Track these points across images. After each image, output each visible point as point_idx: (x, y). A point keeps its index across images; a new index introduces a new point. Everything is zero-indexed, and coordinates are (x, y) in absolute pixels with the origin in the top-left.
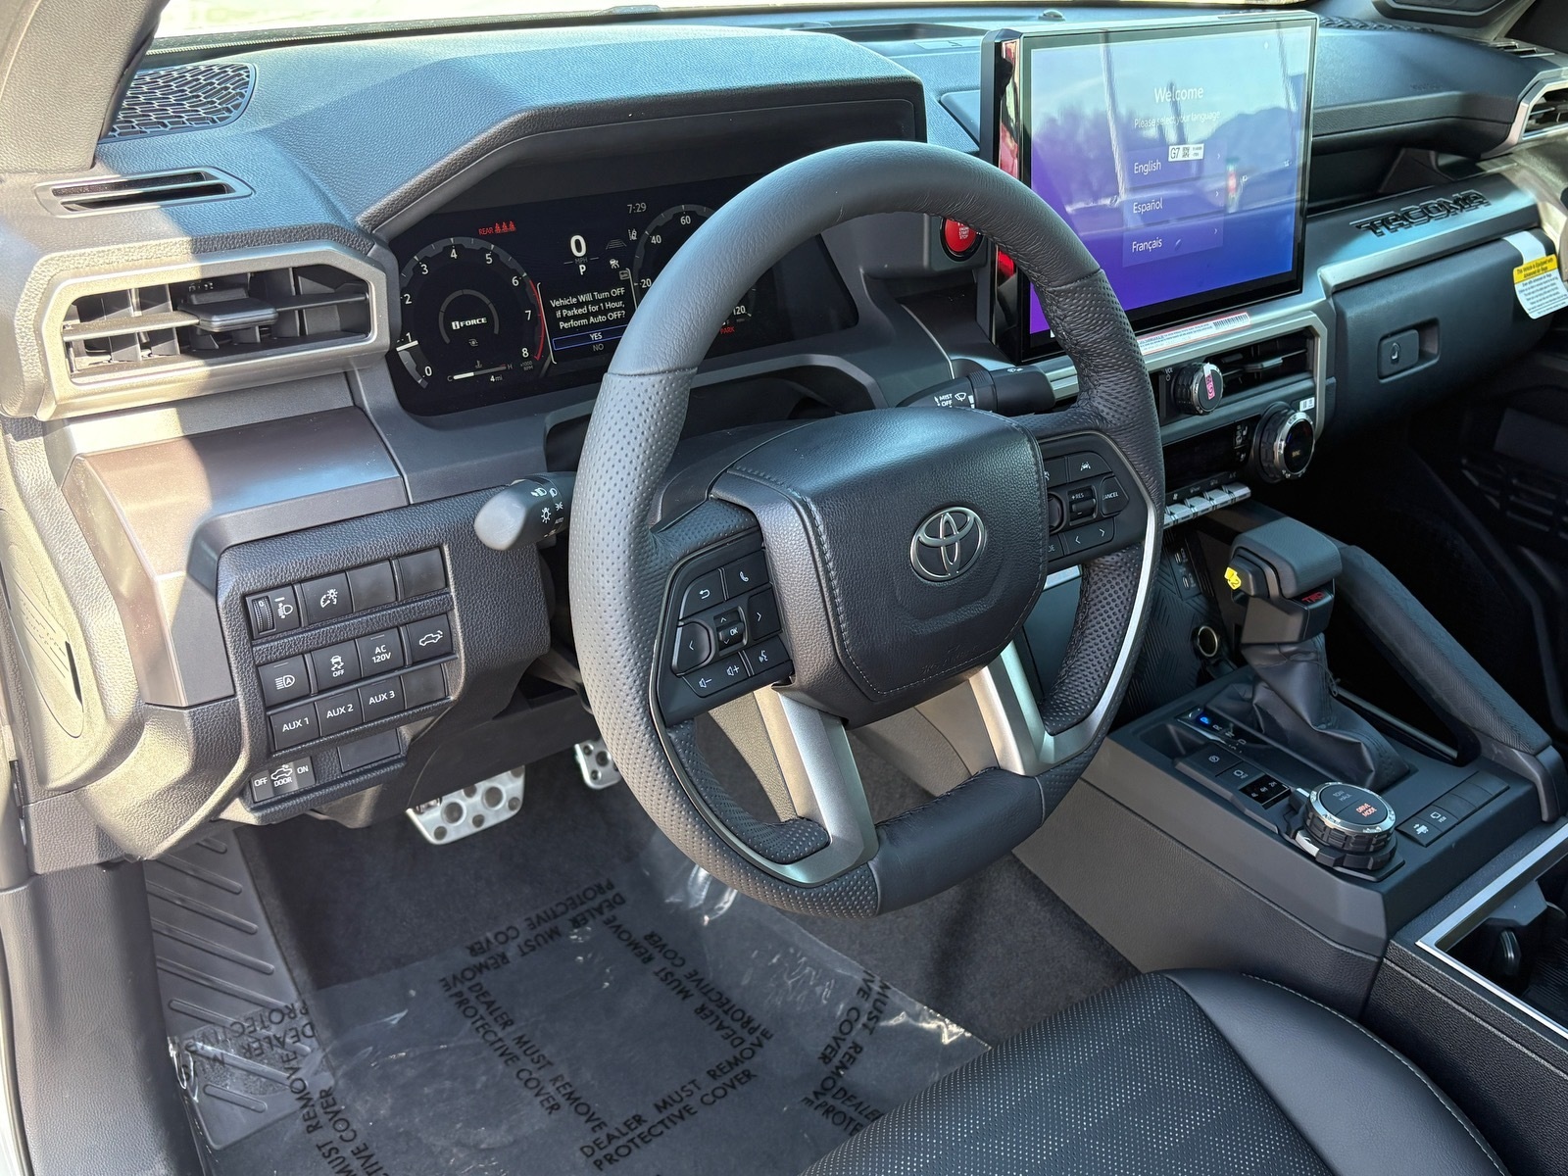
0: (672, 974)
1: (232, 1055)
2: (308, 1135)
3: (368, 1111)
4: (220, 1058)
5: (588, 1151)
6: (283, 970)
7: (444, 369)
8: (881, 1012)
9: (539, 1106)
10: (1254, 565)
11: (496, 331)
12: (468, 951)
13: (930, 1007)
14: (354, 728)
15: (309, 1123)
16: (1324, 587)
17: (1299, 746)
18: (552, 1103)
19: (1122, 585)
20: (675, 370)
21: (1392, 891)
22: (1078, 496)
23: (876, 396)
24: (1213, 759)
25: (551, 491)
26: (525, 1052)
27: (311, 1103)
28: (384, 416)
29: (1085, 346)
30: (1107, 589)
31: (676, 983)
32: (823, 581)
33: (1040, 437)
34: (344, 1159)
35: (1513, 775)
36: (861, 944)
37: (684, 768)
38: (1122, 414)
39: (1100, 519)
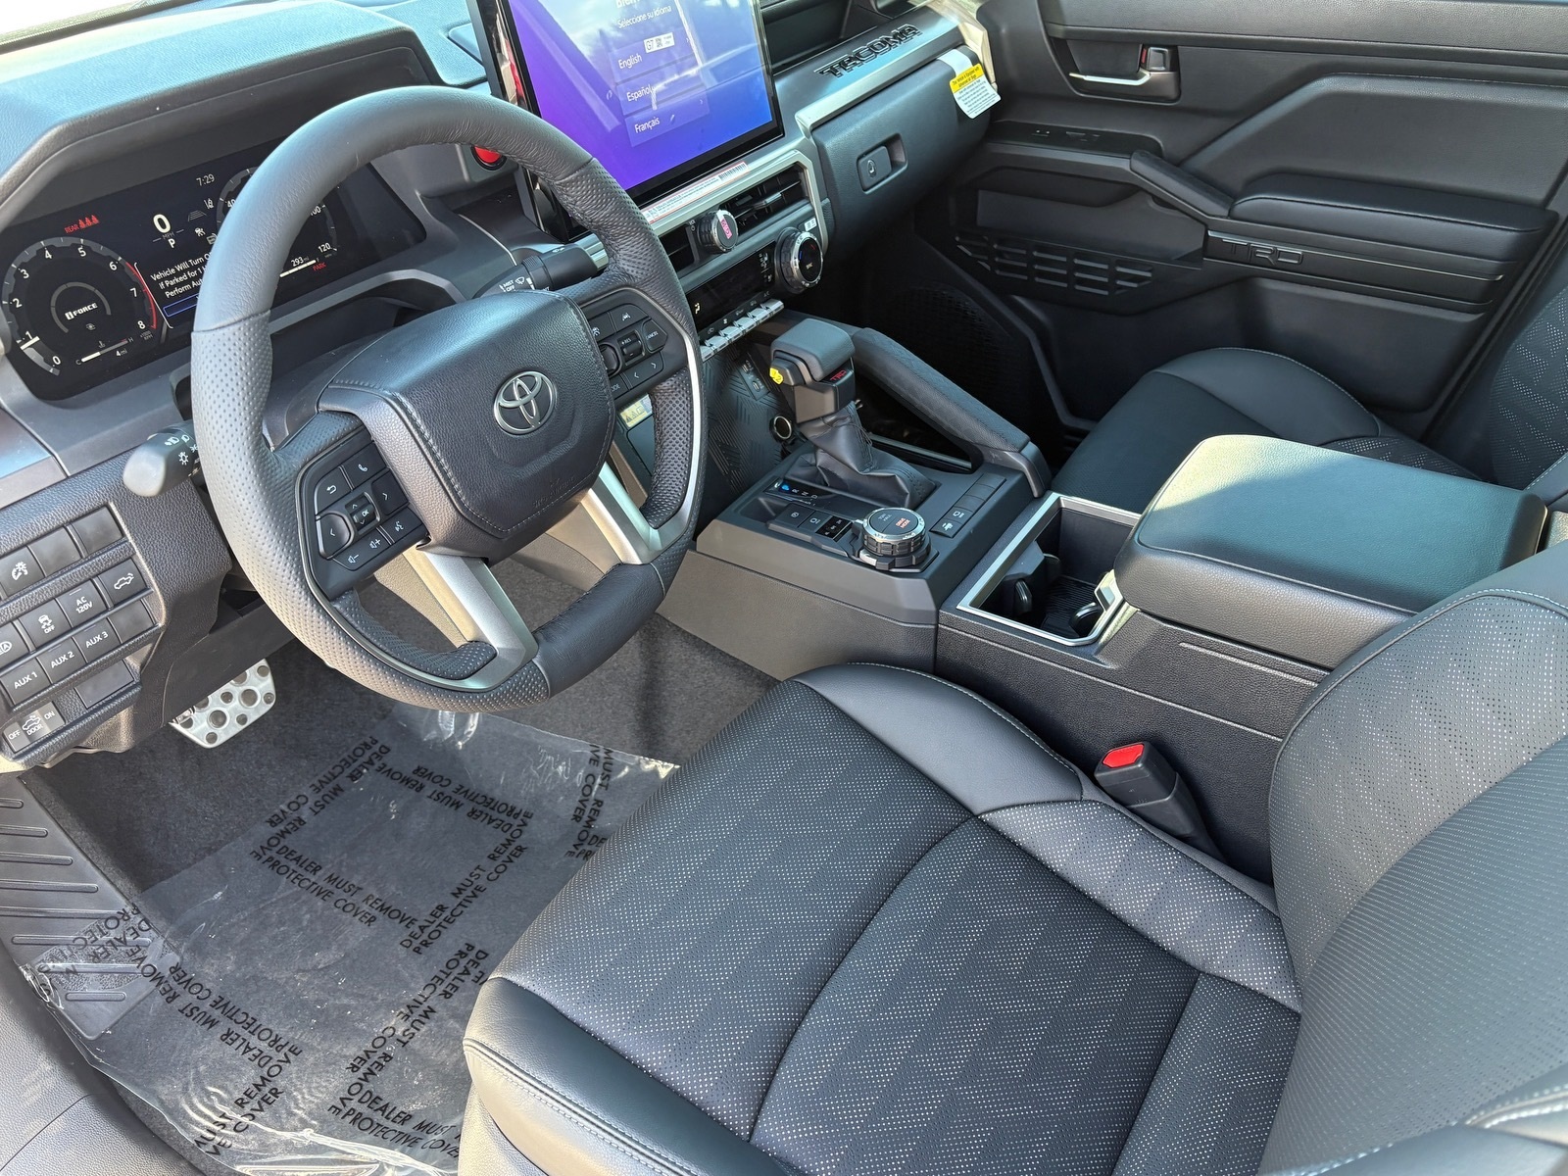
0: (442, 793)
1: (82, 964)
2: (169, 1005)
3: (212, 972)
4: (71, 969)
5: (407, 943)
6: (107, 885)
7: (71, 354)
8: (610, 771)
9: (359, 923)
10: (790, 362)
11: (109, 312)
12: (268, 824)
13: (644, 756)
14: (80, 669)
15: (166, 996)
16: (843, 367)
17: (857, 489)
18: (369, 917)
19: (681, 402)
20: (249, 317)
21: (932, 576)
22: (626, 341)
23: (454, 293)
24: (794, 515)
25: (183, 438)
26: (336, 886)
27: (164, 980)
28: (22, 409)
29: (598, 221)
30: (673, 409)
31: (448, 799)
32: (429, 456)
33: (581, 303)
34: (205, 1013)
35: (1008, 469)
36: (583, 726)
37: (355, 628)
38: (643, 269)
39: (649, 356)
